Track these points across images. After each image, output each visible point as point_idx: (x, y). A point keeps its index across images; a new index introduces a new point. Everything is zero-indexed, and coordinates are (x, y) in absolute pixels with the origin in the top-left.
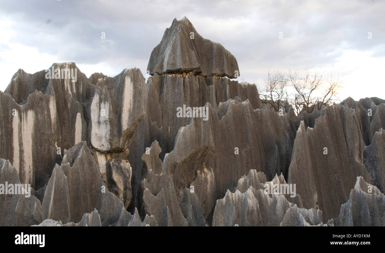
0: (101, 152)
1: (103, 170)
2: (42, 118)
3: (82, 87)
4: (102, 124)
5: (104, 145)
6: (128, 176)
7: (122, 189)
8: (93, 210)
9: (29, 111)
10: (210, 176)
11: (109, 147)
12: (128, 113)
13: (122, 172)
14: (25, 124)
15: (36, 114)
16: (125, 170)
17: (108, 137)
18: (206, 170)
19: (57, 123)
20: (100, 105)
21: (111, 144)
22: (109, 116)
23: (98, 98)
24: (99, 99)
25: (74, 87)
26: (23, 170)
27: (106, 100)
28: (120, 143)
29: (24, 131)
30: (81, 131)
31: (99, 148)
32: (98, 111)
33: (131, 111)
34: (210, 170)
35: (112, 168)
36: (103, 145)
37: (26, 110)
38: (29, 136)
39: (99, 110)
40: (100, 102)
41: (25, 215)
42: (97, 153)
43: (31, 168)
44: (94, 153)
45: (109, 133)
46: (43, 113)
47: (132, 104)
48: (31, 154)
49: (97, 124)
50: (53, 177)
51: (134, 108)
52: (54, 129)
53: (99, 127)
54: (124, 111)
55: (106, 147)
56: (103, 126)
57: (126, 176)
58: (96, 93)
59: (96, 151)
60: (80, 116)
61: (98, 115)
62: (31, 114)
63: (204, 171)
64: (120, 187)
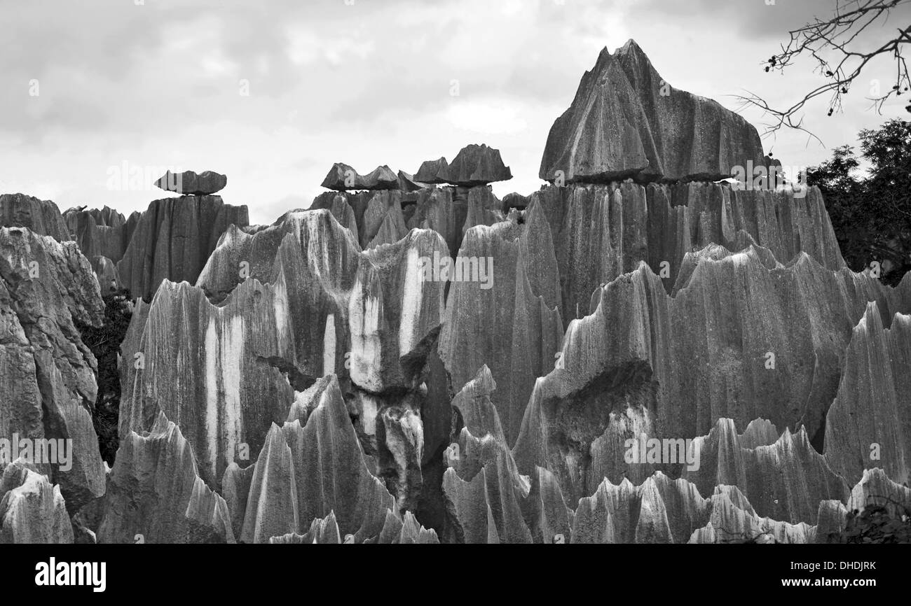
0: (368, 394)
1: (369, 427)
2: (258, 330)
3: (341, 259)
4: (368, 340)
5: (372, 381)
6: (413, 443)
7: (404, 466)
8: (328, 513)
9: (235, 318)
10: (640, 427)
11: (381, 385)
12: (412, 321)
13: (403, 434)
14: (226, 344)
15: (249, 324)
16: (407, 432)
17: (378, 367)
18: (630, 411)
19: (289, 336)
20: (364, 303)
21: (384, 381)
22: (379, 325)
23: (361, 290)
24: (363, 292)
25: (326, 262)
26: (224, 429)
27: (375, 294)
28: (400, 377)
29: (225, 355)
30: (334, 351)
31: (364, 386)
32: (361, 315)
33: (418, 318)
34: (642, 411)
35: (386, 426)
36: (369, 381)
37: (229, 317)
38: (235, 366)
39: (362, 311)
40: (365, 298)
41: (201, 524)
42: (362, 395)
43: (239, 424)
44: (355, 394)
45: (379, 358)
46: (260, 320)
47: (419, 303)
48: (238, 399)
49: (360, 339)
50: (267, 446)
51: (422, 312)
52: (283, 348)
53: (363, 345)
54: (403, 317)
55: (374, 385)
56: (370, 344)
57: (410, 443)
58: (357, 280)
59: (360, 392)
60: (333, 321)
61: (362, 322)
62: (238, 324)
63: (625, 415)
64: (399, 462)
